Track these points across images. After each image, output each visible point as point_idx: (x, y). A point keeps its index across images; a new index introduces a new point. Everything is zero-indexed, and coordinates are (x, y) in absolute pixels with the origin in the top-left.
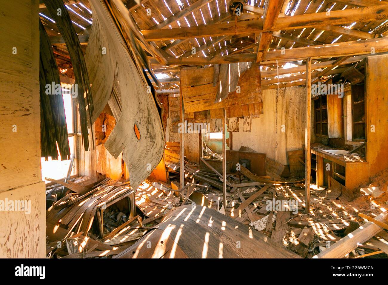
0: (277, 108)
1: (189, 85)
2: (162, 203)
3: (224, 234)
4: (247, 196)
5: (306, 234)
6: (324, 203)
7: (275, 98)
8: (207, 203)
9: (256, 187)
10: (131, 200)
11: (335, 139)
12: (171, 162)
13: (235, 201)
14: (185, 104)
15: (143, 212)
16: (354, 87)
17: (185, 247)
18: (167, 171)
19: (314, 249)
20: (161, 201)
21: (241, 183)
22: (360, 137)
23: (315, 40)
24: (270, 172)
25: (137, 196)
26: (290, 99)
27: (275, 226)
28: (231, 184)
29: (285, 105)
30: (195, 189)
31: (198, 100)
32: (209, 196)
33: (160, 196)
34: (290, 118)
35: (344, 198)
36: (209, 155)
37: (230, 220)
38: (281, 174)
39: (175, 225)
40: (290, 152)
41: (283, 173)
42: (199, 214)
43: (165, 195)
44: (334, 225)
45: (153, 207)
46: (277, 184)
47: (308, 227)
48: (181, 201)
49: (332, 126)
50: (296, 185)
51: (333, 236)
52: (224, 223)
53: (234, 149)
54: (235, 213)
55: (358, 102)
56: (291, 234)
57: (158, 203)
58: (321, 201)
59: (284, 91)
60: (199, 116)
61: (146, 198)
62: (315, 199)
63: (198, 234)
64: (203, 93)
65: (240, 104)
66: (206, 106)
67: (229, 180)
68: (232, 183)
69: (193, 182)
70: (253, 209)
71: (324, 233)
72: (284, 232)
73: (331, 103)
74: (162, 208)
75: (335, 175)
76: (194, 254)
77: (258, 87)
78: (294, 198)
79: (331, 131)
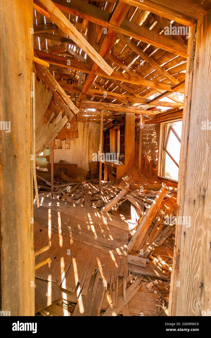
0: (84, 135)
3: (59, 207)
5: (99, 203)
6: (107, 188)
7: (83, 128)
9: (72, 185)
13: (59, 195)
16: (121, 127)
21: (61, 184)
22: (123, 153)
24: (79, 176)
26: (91, 130)
27: (84, 203)
29: (88, 133)
34: (91, 142)
35: (116, 184)
37: (61, 201)
38: (86, 177)
40: (91, 163)
41: (87, 176)
44: (111, 196)
46: (84, 183)
47: (100, 199)
49: (112, 147)
50: (94, 182)
52: (58, 203)
53: (55, 162)
55: (122, 135)
56: (93, 204)
62: (104, 187)
63: (43, 211)
70: (71, 198)
71: (107, 200)
72: (89, 205)
75: (112, 173)
76: (42, 221)
77: (76, 121)
78: (93, 189)
79: (111, 150)
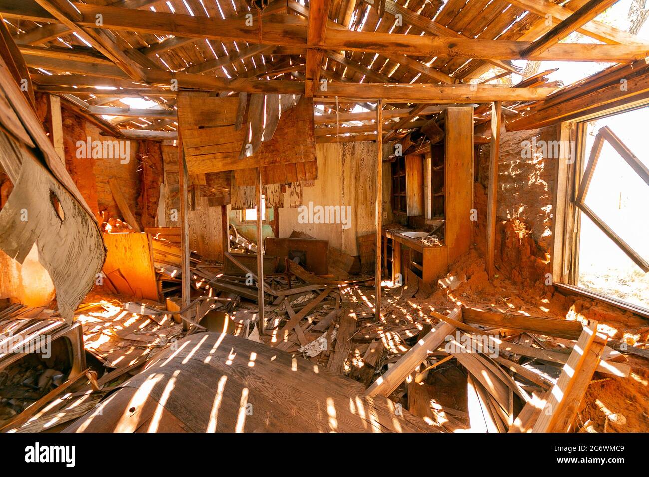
0: (344, 172)
1: (196, 125)
2: (145, 338)
3: (251, 372)
4: (297, 309)
5: (373, 351)
6: (398, 304)
7: (341, 157)
8: (233, 325)
9: (313, 292)
10: (73, 341)
11: (415, 216)
12: (167, 263)
13: (279, 317)
14: (187, 159)
15: (103, 361)
16: (434, 147)
17: (179, 408)
18: (158, 281)
19: (381, 368)
20: (145, 334)
21: (290, 288)
22: (440, 214)
23: (389, 76)
24: (334, 268)
25: (92, 333)
26: (362, 160)
27: (334, 347)
28: (274, 292)
29: (355, 168)
30: (214, 306)
31: (212, 152)
32: (238, 316)
33: (142, 326)
34: (361, 187)
35: (420, 294)
36: (241, 248)
37: (264, 349)
38: (349, 269)
39: (163, 373)
40: (361, 237)
41: (352, 268)
42: (211, 347)
43: (154, 323)
44: (407, 332)
45: (126, 348)
46: (343, 286)
47: (377, 340)
48: (185, 330)
49: (411, 200)
50: (367, 284)
51: (405, 347)
52: (253, 356)
53: (281, 236)
54: (278, 336)
55: (438, 168)
56: (355, 353)
57: (138, 339)
58: (395, 303)
59: (354, 147)
60: (216, 181)
61: (111, 334)
62: (389, 301)
63: (205, 382)
64: (222, 141)
65: (283, 163)
66: (227, 164)
67: (273, 286)
68: (275, 290)
69: (210, 295)
70: (306, 327)
71: (396, 345)
72: (346, 353)
73: (410, 168)
74: (145, 348)
75: (412, 265)
76: (196, 417)
77: (311, 136)
78: (363, 303)
79: (410, 206)
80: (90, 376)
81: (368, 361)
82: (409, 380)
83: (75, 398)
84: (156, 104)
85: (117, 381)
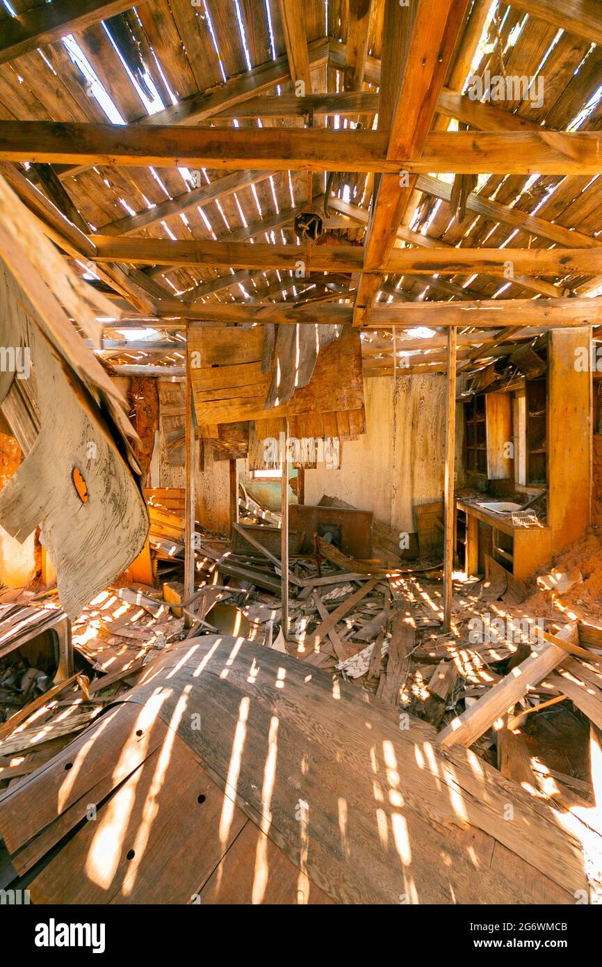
0: (395, 415)
1: (208, 362)
2: (139, 635)
3: (281, 696)
4: (332, 606)
5: (442, 676)
6: (476, 609)
7: (392, 395)
8: (247, 625)
9: (353, 583)
10: (60, 635)
11: (500, 480)
12: (164, 536)
13: (307, 617)
14: (196, 405)
15: (92, 662)
16: (529, 384)
17: (194, 737)
18: (153, 559)
19: (455, 703)
20: (138, 630)
21: (320, 576)
22: (539, 479)
23: (464, 287)
24: (380, 549)
25: (77, 624)
26: (421, 399)
27: (385, 666)
28: (299, 581)
29: (411, 411)
30: (220, 596)
31: (228, 397)
32: (252, 611)
33: (135, 618)
34: (419, 437)
35: (510, 596)
36: (252, 516)
37: (294, 663)
38: (403, 552)
39: (172, 687)
40: (419, 506)
41: (407, 552)
42: (227, 656)
43: (149, 615)
44: (492, 652)
45: (116, 647)
46: (394, 575)
47: (447, 660)
48: (187, 627)
49: (494, 456)
50: (428, 576)
51: (490, 675)
52: (282, 673)
53: (307, 502)
54: (306, 643)
55: (536, 413)
56: (416, 677)
57: (131, 636)
58: (471, 606)
59: (410, 381)
60: (231, 433)
61: (99, 627)
62: (462, 603)
63: (224, 704)
64: (240, 382)
65: (320, 412)
66: (246, 412)
67: (296, 571)
68: (300, 577)
69: (215, 583)
70: (344, 633)
71: (475, 671)
72: (402, 676)
73: (493, 411)
74: (140, 648)
75: (497, 552)
76: (214, 751)
77: (357, 376)
78: (423, 604)
79: (491, 466)
80: (81, 682)
81: (435, 691)
82: (499, 725)
83: (61, 709)
84: (155, 332)
85: (109, 689)
